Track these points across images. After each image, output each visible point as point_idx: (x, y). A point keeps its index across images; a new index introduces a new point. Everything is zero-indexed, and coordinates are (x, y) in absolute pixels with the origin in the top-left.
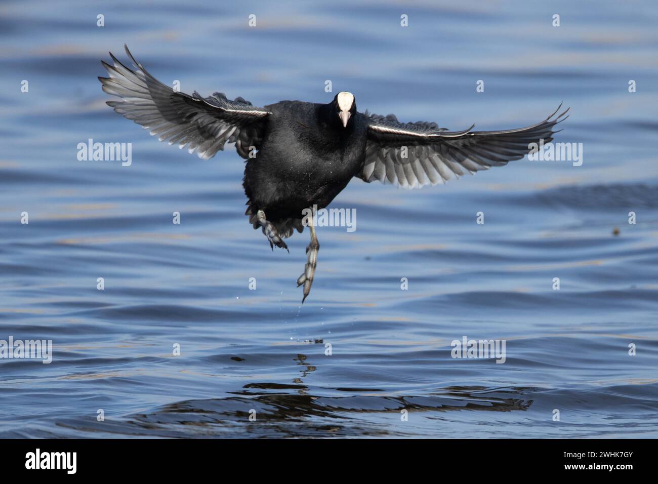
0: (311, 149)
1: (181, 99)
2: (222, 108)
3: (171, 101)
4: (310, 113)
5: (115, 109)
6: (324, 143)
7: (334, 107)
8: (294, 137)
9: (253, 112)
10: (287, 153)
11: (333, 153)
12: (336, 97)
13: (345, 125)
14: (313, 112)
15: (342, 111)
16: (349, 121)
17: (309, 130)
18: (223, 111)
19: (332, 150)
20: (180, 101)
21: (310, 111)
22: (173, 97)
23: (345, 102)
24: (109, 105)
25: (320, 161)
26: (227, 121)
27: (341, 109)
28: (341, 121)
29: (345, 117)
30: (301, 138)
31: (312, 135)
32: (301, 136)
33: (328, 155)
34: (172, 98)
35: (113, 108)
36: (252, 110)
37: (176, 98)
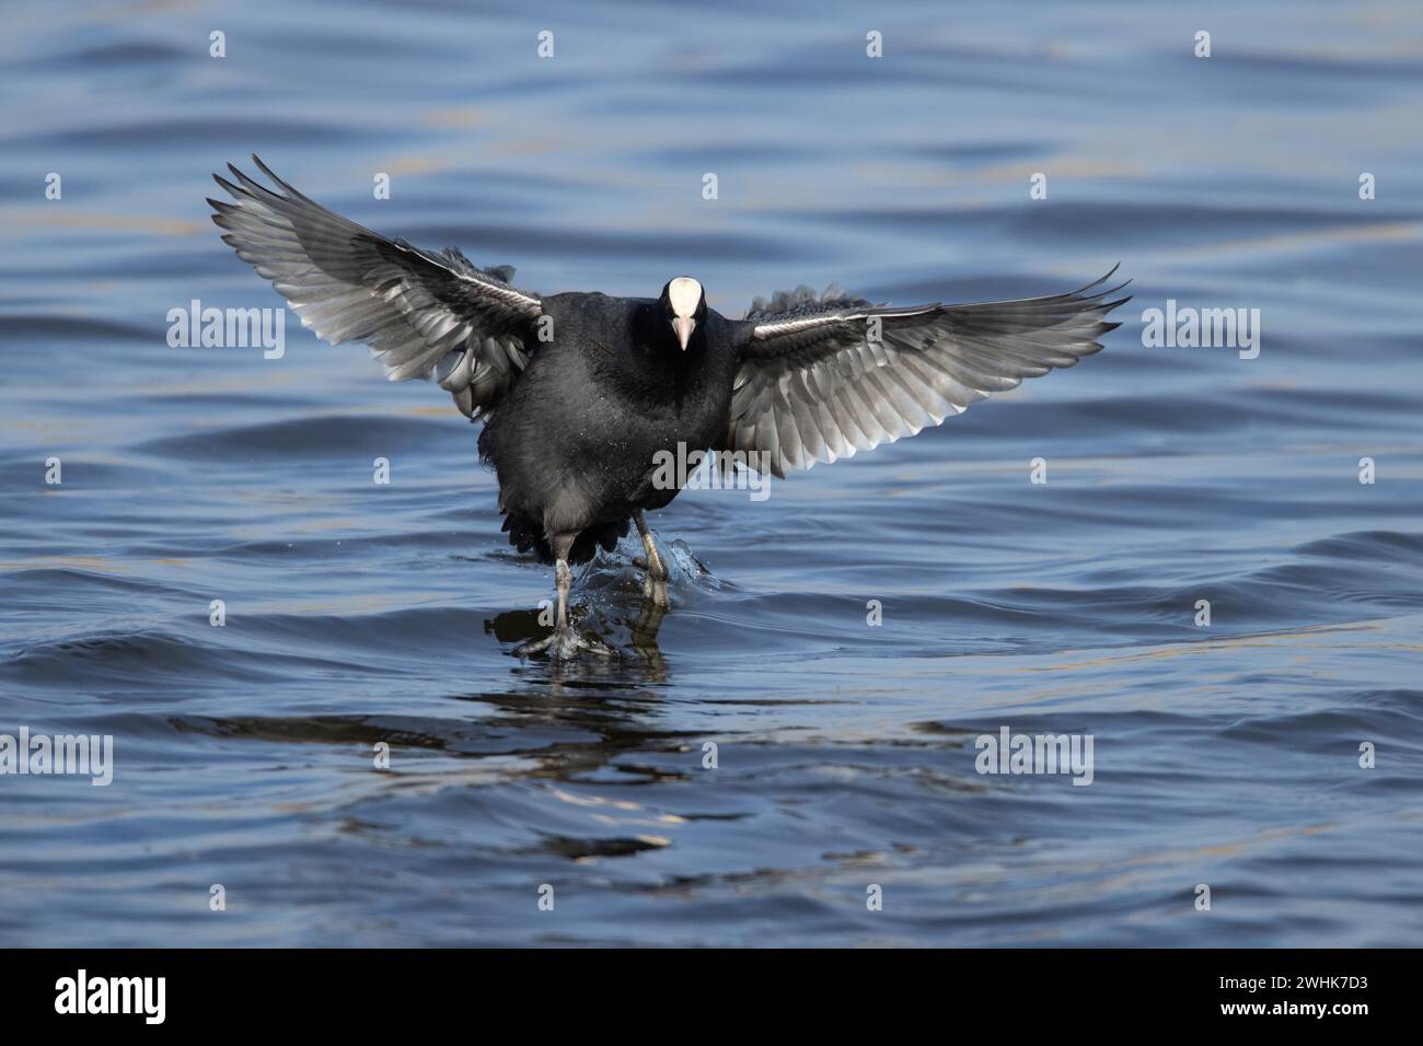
0: (619, 399)
1: (373, 247)
2: (453, 271)
3: (352, 249)
4: (617, 325)
5: (237, 252)
6: (646, 388)
7: (661, 310)
8: (584, 370)
9: (512, 293)
10: (575, 401)
11: (666, 405)
12: (666, 289)
13: (684, 346)
14: (623, 322)
15: (678, 317)
16: (692, 338)
17: (616, 359)
18: (453, 277)
19: (661, 400)
20: (369, 251)
21: (617, 320)
22: (355, 242)
23: (685, 299)
24: (226, 242)
25: (641, 421)
26: (457, 309)
27: (677, 312)
28: (676, 338)
29: (684, 328)
30: (598, 374)
31: (622, 370)
32: (599, 371)
33: (657, 410)
34: (354, 245)
35: (235, 249)
36: (510, 290)
37: (363, 246)
